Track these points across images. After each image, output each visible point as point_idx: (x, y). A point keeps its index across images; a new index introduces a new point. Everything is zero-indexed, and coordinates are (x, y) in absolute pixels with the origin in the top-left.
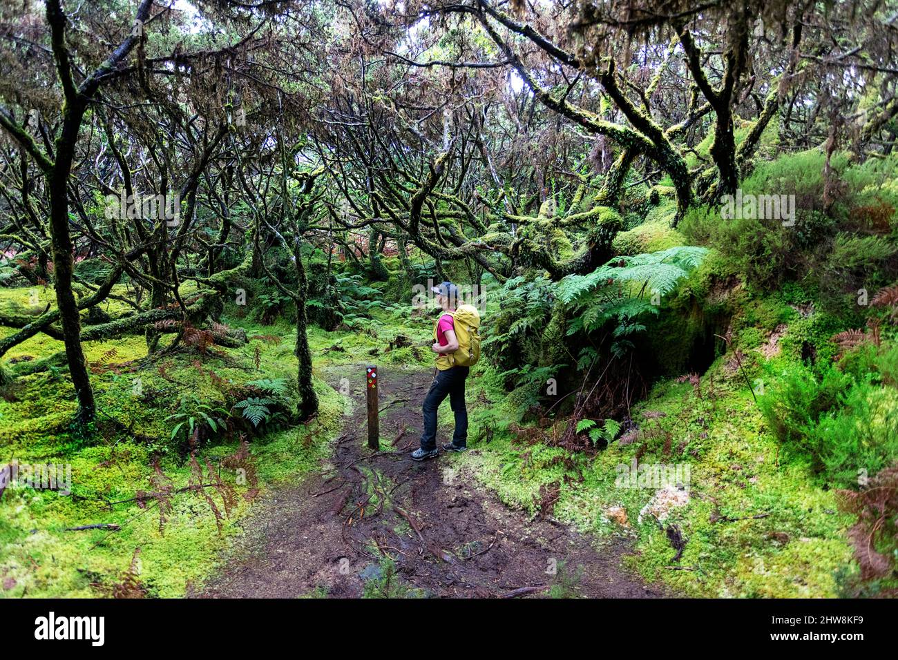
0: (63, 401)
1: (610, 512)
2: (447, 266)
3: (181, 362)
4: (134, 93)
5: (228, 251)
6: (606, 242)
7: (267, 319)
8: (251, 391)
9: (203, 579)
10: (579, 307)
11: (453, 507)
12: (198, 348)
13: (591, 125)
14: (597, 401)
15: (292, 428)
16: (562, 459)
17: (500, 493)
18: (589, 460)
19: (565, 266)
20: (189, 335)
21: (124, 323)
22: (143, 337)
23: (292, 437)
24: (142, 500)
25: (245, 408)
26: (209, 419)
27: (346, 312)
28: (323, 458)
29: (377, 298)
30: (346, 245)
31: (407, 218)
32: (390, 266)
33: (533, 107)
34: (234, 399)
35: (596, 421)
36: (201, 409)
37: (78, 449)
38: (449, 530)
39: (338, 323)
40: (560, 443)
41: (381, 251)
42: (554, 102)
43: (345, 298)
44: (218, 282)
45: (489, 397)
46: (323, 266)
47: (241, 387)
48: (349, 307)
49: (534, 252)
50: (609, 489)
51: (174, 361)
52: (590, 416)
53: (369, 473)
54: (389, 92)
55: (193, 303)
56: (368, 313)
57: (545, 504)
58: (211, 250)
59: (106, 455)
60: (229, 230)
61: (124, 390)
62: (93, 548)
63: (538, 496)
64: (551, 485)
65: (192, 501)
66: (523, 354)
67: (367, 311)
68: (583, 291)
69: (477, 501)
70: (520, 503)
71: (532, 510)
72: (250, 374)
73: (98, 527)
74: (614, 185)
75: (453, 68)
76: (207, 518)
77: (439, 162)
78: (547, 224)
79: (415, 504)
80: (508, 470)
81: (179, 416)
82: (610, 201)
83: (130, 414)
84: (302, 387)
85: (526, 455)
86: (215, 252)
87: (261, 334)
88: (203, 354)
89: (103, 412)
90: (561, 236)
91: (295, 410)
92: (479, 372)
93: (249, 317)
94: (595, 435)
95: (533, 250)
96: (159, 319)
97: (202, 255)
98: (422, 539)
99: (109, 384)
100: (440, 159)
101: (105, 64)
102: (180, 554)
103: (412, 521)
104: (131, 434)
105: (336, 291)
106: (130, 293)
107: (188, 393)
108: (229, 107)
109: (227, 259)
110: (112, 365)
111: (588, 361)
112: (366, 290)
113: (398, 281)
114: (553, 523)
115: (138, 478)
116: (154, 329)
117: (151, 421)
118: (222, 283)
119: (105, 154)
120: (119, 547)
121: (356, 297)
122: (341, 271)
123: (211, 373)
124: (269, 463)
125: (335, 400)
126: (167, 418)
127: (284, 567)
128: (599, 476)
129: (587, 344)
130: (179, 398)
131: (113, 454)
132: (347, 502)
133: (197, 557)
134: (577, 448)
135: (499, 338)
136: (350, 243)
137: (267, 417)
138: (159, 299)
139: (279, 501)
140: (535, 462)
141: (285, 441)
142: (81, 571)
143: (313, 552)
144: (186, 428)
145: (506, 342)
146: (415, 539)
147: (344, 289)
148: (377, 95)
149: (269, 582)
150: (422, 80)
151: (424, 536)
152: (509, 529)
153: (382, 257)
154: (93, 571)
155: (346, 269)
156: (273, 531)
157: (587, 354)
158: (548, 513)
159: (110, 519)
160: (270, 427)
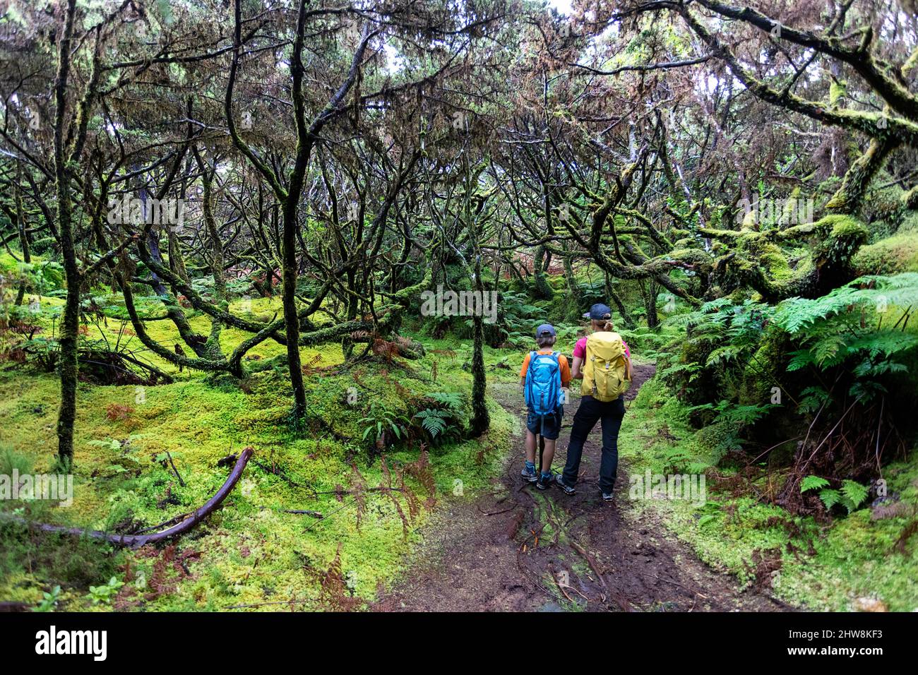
0: (283, 397)
1: (859, 603)
2: (617, 286)
3: (371, 370)
4: (346, 131)
5: (408, 270)
6: (843, 258)
7: (438, 334)
8: (430, 403)
9: (391, 581)
10: (808, 337)
11: (638, 554)
12: (385, 358)
13: (829, 116)
14: (829, 454)
15: (464, 442)
16: (782, 521)
17: (697, 549)
18: (821, 529)
19: (783, 288)
20: (378, 345)
21: (328, 333)
22: (339, 346)
23: (465, 451)
24: (340, 493)
25: (424, 418)
26: (394, 425)
27: (510, 330)
28: (494, 477)
29: (541, 316)
30: (512, 264)
31: (588, 235)
32: (554, 285)
33: (728, 107)
34: (415, 409)
35: (829, 480)
36: (387, 415)
37: (293, 440)
38: (635, 581)
39: (503, 340)
40: (777, 501)
41: (545, 269)
42: (774, 94)
43: (510, 316)
44: (403, 297)
45: (673, 432)
46: (491, 284)
47: (421, 397)
48: (514, 325)
49: (744, 271)
50: (855, 573)
51: (365, 368)
52: (819, 473)
53: (541, 500)
54: (570, 106)
55: (382, 317)
56: (532, 332)
57: (761, 574)
58: (394, 268)
59: (313, 448)
60: (410, 250)
61: (327, 391)
62: (304, 532)
63: (751, 563)
64: (768, 552)
65: (379, 502)
66: (720, 388)
67: (531, 329)
68: (818, 319)
69: (668, 552)
70: (725, 566)
71: (743, 578)
72: (428, 385)
73: (308, 514)
74: (857, 187)
75: (642, 71)
76: (392, 520)
77: (627, 174)
78: (758, 238)
79: (593, 543)
80: (708, 523)
81: (369, 419)
82: (851, 207)
83: (331, 413)
84: (476, 402)
85: (730, 509)
86: (397, 270)
87: (433, 348)
88: (389, 364)
89: (311, 410)
90: (774, 251)
91: (467, 424)
92: (658, 403)
93: (423, 331)
94: (829, 498)
95: (742, 268)
96: (355, 330)
97: (386, 274)
98: (604, 584)
99: (316, 385)
100: (627, 170)
101: (329, 106)
102: (371, 551)
103: (592, 561)
104: (331, 431)
105: (503, 309)
106: (330, 305)
107: (376, 399)
108: (423, 134)
109: (406, 277)
110: (318, 368)
111: (815, 405)
112: (531, 309)
113: (563, 300)
114: (774, 601)
115: (336, 473)
116: (350, 339)
117: (347, 421)
118: (406, 298)
119: (316, 187)
120: (322, 535)
121: (520, 315)
122: (506, 290)
123: (396, 383)
124: (445, 474)
125: (504, 418)
126: (359, 421)
127: (462, 584)
128: (840, 552)
129: (813, 383)
130: (369, 403)
131: (318, 448)
132: (520, 528)
133: (385, 558)
134: (802, 510)
135: (687, 367)
136: (515, 262)
137: (443, 429)
138: (353, 312)
139: (454, 514)
140: (743, 519)
141: (459, 455)
142: (296, 553)
143: (490, 575)
144: (374, 431)
145: (695, 372)
146: (596, 583)
147: (509, 307)
148: (557, 110)
149: (449, 598)
150: (604, 90)
151: (607, 581)
152: (712, 595)
153: (546, 276)
154: (305, 554)
155: (511, 287)
156: (450, 545)
157: (813, 395)
158: (766, 587)
159: (314, 507)
160: (445, 439)
